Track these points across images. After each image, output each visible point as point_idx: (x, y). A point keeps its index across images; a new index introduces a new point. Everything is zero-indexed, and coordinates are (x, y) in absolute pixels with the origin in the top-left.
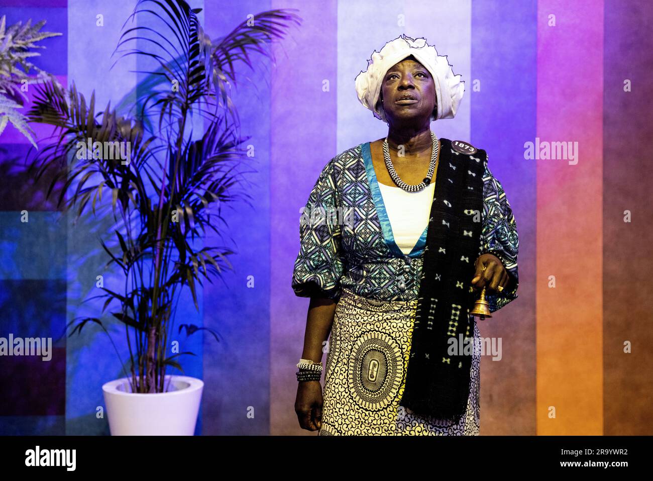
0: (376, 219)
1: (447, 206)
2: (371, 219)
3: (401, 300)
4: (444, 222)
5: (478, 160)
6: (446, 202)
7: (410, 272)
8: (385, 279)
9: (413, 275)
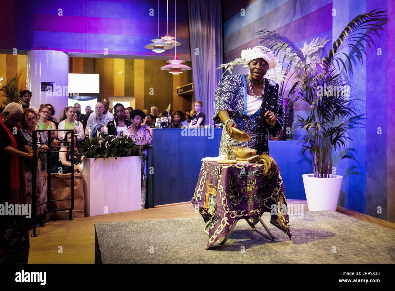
0: (243, 105)
1: (267, 104)
2: (242, 105)
3: (245, 130)
4: (266, 109)
5: (276, 88)
6: (266, 102)
7: (249, 122)
8: (241, 123)
9: (250, 123)
